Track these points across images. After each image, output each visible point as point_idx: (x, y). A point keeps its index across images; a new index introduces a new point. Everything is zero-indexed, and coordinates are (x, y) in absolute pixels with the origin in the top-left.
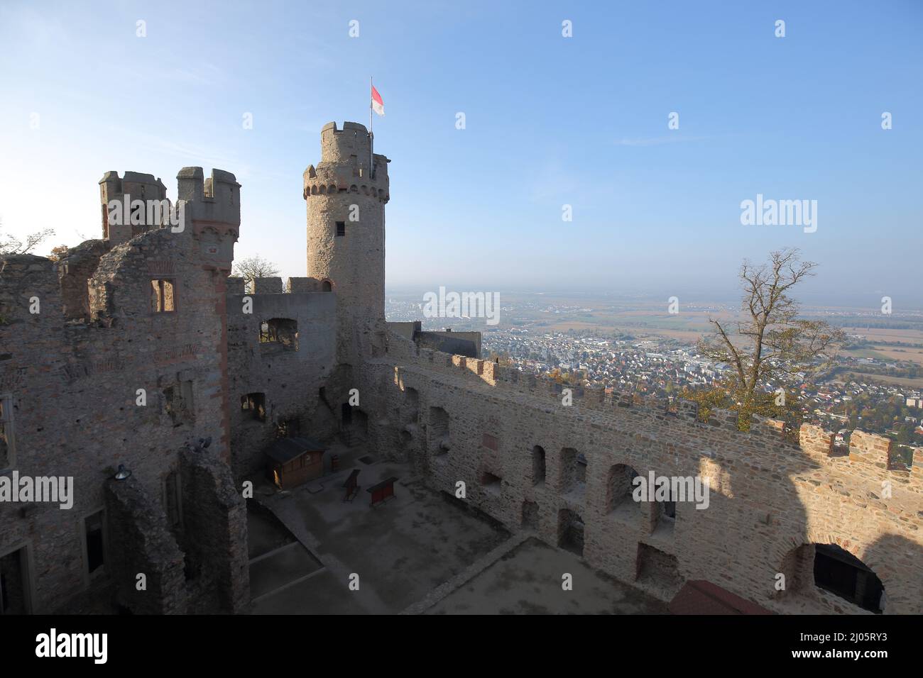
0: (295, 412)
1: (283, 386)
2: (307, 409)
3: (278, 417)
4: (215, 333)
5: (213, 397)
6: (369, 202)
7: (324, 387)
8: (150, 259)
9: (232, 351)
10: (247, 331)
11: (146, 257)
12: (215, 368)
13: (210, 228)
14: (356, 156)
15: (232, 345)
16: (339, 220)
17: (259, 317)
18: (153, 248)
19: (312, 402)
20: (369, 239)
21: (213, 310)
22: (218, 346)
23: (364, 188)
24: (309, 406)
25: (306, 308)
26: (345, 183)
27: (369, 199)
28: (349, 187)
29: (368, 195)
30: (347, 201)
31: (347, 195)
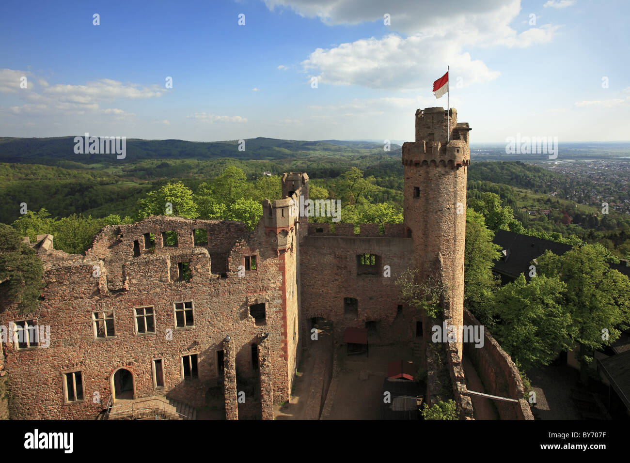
0: (379, 316)
1: (371, 298)
2: (387, 317)
3: (366, 317)
6: (439, 172)
7: (401, 306)
8: (244, 248)
10: (348, 260)
11: (242, 247)
12: (278, 298)
15: (339, 267)
16: (417, 186)
17: (355, 251)
19: (392, 313)
21: (278, 269)
22: (280, 287)
23: (434, 161)
24: (389, 315)
25: (389, 249)
26: (418, 159)
27: (439, 169)
28: (421, 162)
29: (437, 166)
30: (421, 172)
31: (421, 168)
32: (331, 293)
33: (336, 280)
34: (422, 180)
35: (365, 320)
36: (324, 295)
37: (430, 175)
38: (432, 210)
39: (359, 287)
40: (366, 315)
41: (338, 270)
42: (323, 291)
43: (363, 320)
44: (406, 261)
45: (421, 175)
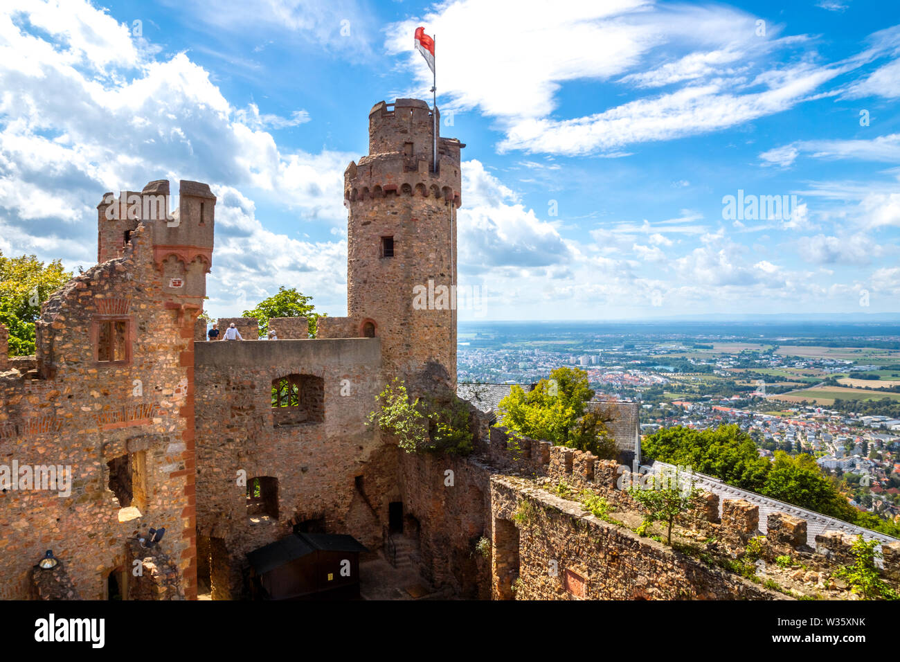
0: (320, 508)
1: (304, 470)
2: (336, 505)
3: (296, 513)
4: (178, 391)
5: (173, 475)
6: (428, 206)
7: (362, 476)
8: (99, 296)
9: (237, 417)
10: (257, 390)
11: (94, 294)
12: (177, 437)
13: (173, 255)
14: (412, 144)
15: (236, 408)
16: (387, 234)
17: (271, 371)
18: (103, 282)
19: (345, 497)
20: (428, 260)
21: (177, 361)
22: (182, 409)
23: (420, 185)
24: (339, 501)
25: (337, 360)
26: (393, 182)
27: (429, 202)
28: (399, 187)
29: (425, 196)
30: (396, 207)
31: (397, 199)
32: (218, 474)
33: (230, 440)
34: (398, 221)
35: (294, 521)
36: (203, 479)
37: (413, 213)
38: (418, 276)
39: (279, 449)
40: (295, 509)
41: (233, 416)
42: (199, 472)
43: (290, 523)
44: (369, 384)
45: (396, 213)
